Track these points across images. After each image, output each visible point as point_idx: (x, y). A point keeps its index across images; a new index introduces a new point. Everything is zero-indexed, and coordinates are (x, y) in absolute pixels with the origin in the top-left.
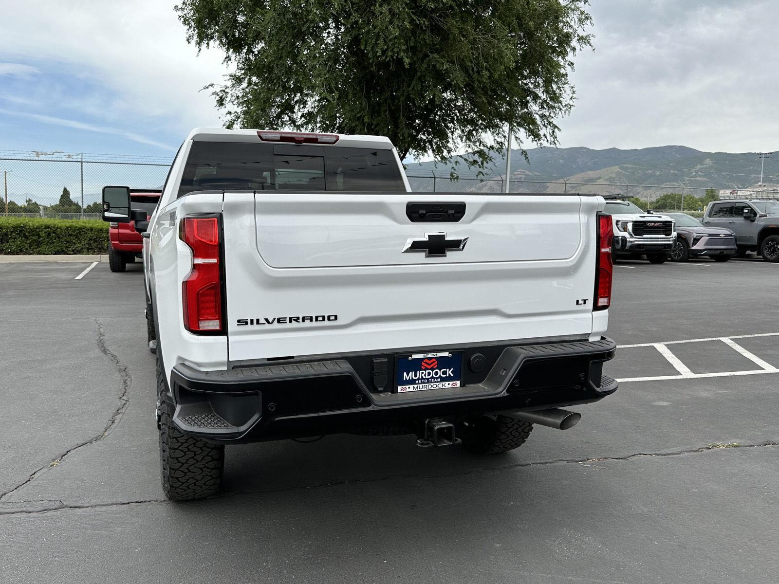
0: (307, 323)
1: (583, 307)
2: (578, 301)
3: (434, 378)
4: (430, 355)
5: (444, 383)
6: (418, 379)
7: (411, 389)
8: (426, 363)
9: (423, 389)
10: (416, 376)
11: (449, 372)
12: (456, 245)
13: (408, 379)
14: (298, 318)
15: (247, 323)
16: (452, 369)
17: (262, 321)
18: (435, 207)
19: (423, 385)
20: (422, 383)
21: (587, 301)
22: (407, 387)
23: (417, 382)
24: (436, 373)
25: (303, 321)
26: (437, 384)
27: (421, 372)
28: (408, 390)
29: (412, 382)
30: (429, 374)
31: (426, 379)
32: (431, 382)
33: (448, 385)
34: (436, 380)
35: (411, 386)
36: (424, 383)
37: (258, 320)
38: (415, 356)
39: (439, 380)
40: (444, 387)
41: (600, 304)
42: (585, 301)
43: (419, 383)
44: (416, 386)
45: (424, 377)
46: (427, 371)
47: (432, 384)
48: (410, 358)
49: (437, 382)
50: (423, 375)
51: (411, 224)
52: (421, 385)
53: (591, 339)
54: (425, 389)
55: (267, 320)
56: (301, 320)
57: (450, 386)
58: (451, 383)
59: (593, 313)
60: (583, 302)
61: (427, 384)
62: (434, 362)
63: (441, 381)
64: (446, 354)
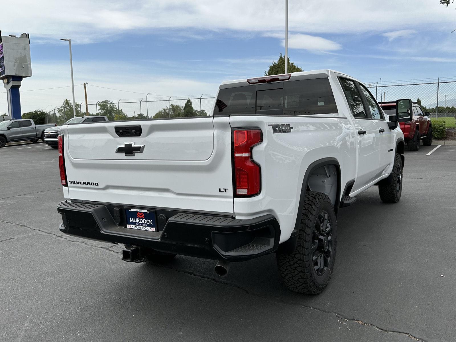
0: (89, 186)
1: (224, 194)
2: (220, 190)
3: (144, 224)
4: (139, 210)
5: (148, 228)
6: (137, 223)
7: (133, 228)
8: (138, 214)
9: (138, 229)
10: (135, 221)
11: (151, 222)
12: (139, 150)
13: (132, 221)
14: (86, 183)
15: (72, 183)
16: (152, 221)
17: (76, 183)
18: (126, 128)
19: (138, 226)
20: (138, 225)
21: (227, 190)
22: (131, 226)
23: (136, 224)
24: (145, 221)
25: (88, 184)
26: (145, 227)
27: (137, 219)
28: (132, 228)
29: (134, 224)
30: (141, 221)
31: (140, 223)
32: (143, 226)
33: (150, 229)
34: (145, 225)
35: (133, 226)
36: (139, 225)
37: (75, 182)
38: (132, 210)
39: (146, 225)
40: (148, 230)
41: (239, 193)
42: (225, 190)
43: (137, 225)
44: (135, 226)
45: (139, 222)
46: (140, 219)
47: (142, 227)
48: (130, 210)
49: (145, 226)
50: (139, 221)
51: (119, 138)
52: (137, 226)
53: (238, 218)
54: (139, 229)
55: (77, 182)
56: (86, 184)
57: (151, 230)
58: (151, 228)
59: (235, 199)
60: (224, 190)
61: (140, 226)
62: (142, 215)
63: (147, 226)
64: (146, 211)
